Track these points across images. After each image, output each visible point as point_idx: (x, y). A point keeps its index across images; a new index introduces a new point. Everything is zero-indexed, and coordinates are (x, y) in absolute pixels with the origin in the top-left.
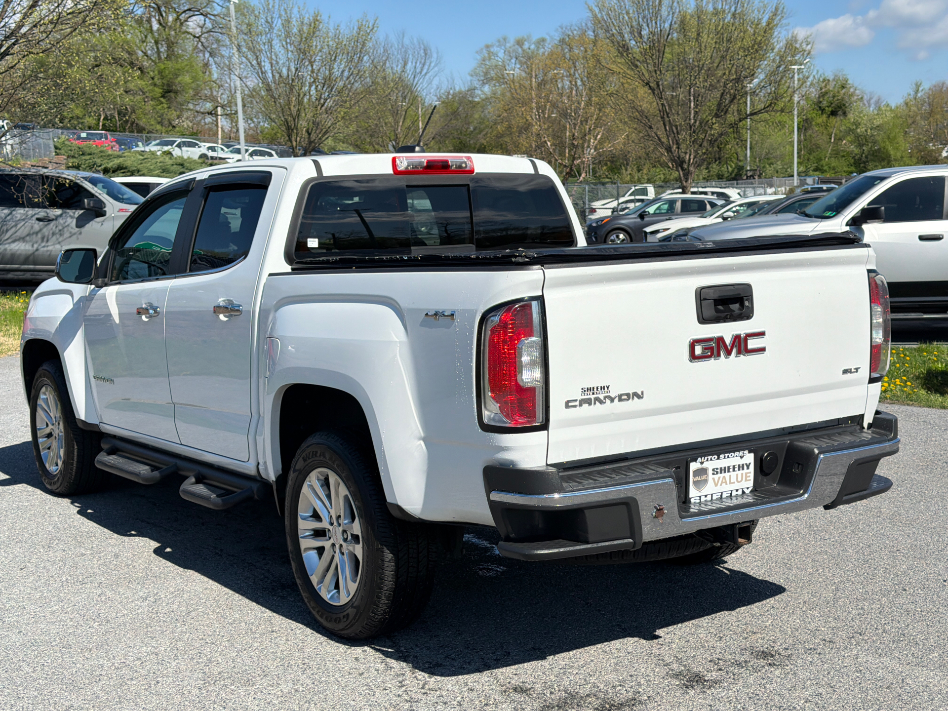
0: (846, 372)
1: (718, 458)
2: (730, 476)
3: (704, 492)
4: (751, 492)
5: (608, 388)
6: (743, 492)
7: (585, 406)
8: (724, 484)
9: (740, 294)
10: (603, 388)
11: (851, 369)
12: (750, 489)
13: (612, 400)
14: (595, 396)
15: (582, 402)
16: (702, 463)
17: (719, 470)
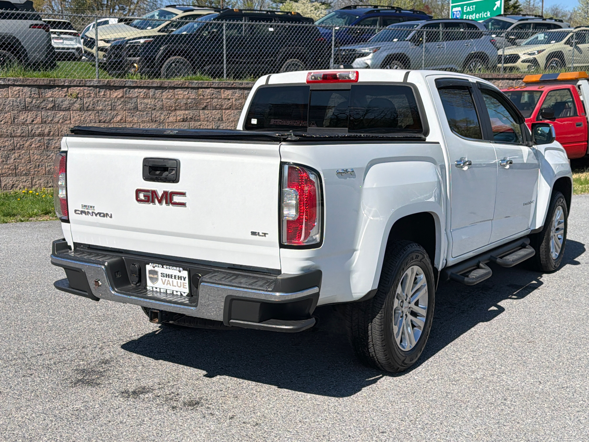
0: (253, 233)
1: (163, 267)
2: (173, 281)
3: (156, 285)
4: (187, 296)
5: (94, 207)
6: (181, 295)
7: (84, 214)
8: (169, 285)
9: (166, 165)
10: (91, 207)
11: (259, 233)
12: (186, 294)
13: (96, 215)
14: (88, 210)
15: (82, 212)
16: (154, 267)
17: (165, 275)
